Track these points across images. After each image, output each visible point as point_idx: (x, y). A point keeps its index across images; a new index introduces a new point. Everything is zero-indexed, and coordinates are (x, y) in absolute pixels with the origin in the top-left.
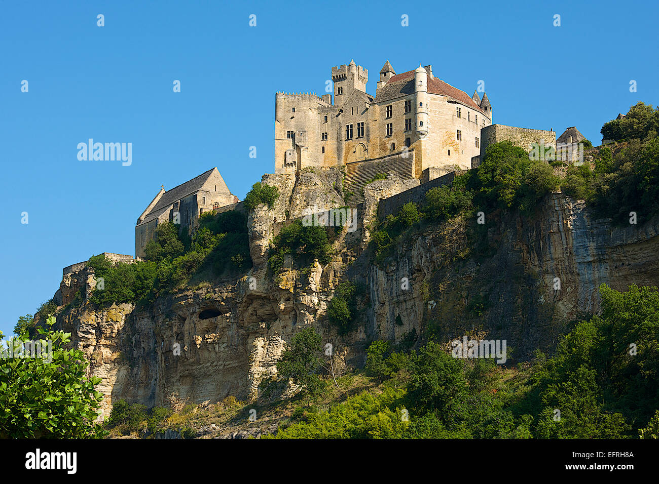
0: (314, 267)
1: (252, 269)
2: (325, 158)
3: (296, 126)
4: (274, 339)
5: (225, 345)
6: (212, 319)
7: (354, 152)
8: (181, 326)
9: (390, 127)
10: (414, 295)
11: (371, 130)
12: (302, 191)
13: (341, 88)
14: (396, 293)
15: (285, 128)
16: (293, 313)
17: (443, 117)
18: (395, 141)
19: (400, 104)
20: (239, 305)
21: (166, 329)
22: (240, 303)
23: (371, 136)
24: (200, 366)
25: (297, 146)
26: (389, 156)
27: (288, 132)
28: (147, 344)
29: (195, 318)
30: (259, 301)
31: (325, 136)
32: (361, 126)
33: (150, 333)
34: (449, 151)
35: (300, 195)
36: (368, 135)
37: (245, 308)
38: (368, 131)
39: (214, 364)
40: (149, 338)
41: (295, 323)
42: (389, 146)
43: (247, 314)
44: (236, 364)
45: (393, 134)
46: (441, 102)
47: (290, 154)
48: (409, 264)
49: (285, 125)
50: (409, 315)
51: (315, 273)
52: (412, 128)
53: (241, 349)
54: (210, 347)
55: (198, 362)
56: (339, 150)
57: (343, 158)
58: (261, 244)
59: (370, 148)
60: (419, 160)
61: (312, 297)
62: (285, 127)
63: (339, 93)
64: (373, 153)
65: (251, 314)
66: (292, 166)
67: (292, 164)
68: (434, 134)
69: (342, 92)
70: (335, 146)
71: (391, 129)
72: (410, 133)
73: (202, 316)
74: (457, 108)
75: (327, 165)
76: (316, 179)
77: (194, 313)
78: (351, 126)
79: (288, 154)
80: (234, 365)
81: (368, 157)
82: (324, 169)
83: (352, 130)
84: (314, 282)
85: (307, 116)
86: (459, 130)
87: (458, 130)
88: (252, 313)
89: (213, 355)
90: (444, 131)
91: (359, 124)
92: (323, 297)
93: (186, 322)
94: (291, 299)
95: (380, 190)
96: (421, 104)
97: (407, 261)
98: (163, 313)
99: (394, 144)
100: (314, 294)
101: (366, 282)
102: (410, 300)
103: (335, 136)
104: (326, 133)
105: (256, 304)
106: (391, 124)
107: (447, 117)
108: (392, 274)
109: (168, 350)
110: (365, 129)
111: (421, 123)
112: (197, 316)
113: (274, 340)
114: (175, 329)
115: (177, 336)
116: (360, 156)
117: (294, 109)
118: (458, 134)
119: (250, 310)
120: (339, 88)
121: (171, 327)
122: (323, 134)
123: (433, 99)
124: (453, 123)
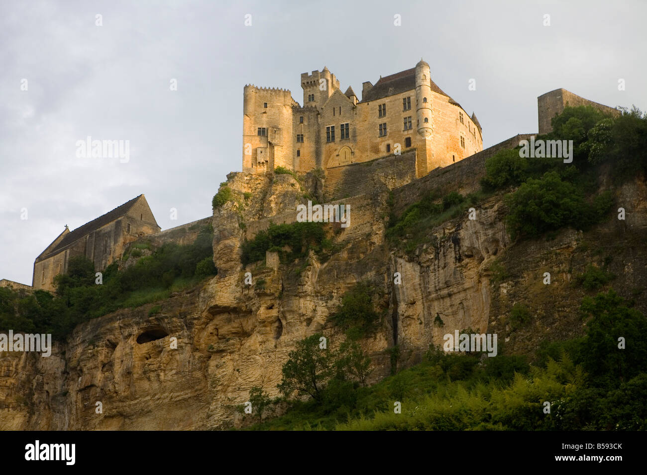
0: (310, 265)
1: (217, 277)
2: (300, 161)
3: (268, 123)
4: (249, 357)
5: (174, 372)
6: (158, 342)
7: (338, 155)
8: (110, 354)
9: (383, 127)
10: (466, 285)
11: (358, 131)
12: (277, 192)
13: (313, 95)
14: (435, 287)
15: (254, 124)
16: (277, 324)
17: (446, 118)
18: (390, 142)
19: (397, 102)
20: (195, 322)
21: (89, 359)
22: (198, 319)
23: (358, 138)
24: (136, 402)
25: (270, 143)
26: (383, 158)
27: (259, 128)
28: (52, 386)
29: (132, 342)
30: (225, 316)
31: (300, 138)
32: (345, 129)
33: (58, 373)
34: (454, 156)
35: (275, 196)
36: (354, 136)
37: (203, 326)
38: (354, 132)
39: (157, 397)
40: (55, 378)
41: (278, 337)
42: (383, 148)
43: (205, 334)
44: (189, 395)
45: (388, 134)
46: (444, 103)
47: (261, 152)
48: (455, 249)
49: (255, 121)
50: (454, 313)
51: (310, 273)
52: (414, 126)
53: (198, 374)
54: (152, 375)
55: (132, 397)
56: (318, 154)
57: (322, 162)
58: (232, 244)
59: (356, 151)
60: (424, 161)
61: (306, 302)
62: (256, 122)
63: (310, 101)
64: (361, 157)
65: (211, 333)
66: (264, 166)
67: (263, 163)
68: (438, 135)
69: (313, 100)
70: (313, 149)
71: (385, 129)
72: (411, 132)
73: (141, 339)
74: (460, 113)
75: (303, 170)
76: (292, 181)
77: (130, 335)
78: (333, 127)
79: (259, 152)
80: (186, 396)
81: (354, 160)
82: (300, 174)
83: (333, 132)
84: (309, 283)
85: (280, 113)
86: (463, 136)
87: (461, 137)
88: (212, 331)
89: (156, 385)
90: (448, 134)
91: (342, 125)
92: (321, 302)
93: (118, 348)
94: (276, 306)
95: (392, 178)
96: (425, 99)
97: (453, 246)
98: (83, 342)
99: (388, 146)
100: (308, 298)
101: (384, 280)
102: (459, 292)
103: (313, 139)
104: (302, 135)
105: (219, 319)
106: (385, 124)
107: (451, 120)
108: (428, 264)
109: (89, 384)
110: (350, 130)
111: (426, 120)
112: (135, 339)
113: (249, 359)
114: (101, 358)
115: (103, 368)
116: (345, 160)
117: (266, 104)
118: (462, 141)
119: (210, 328)
120: (310, 96)
121: (94, 356)
122: (298, 135)
123: (436, 97)
124: (456, 127)
